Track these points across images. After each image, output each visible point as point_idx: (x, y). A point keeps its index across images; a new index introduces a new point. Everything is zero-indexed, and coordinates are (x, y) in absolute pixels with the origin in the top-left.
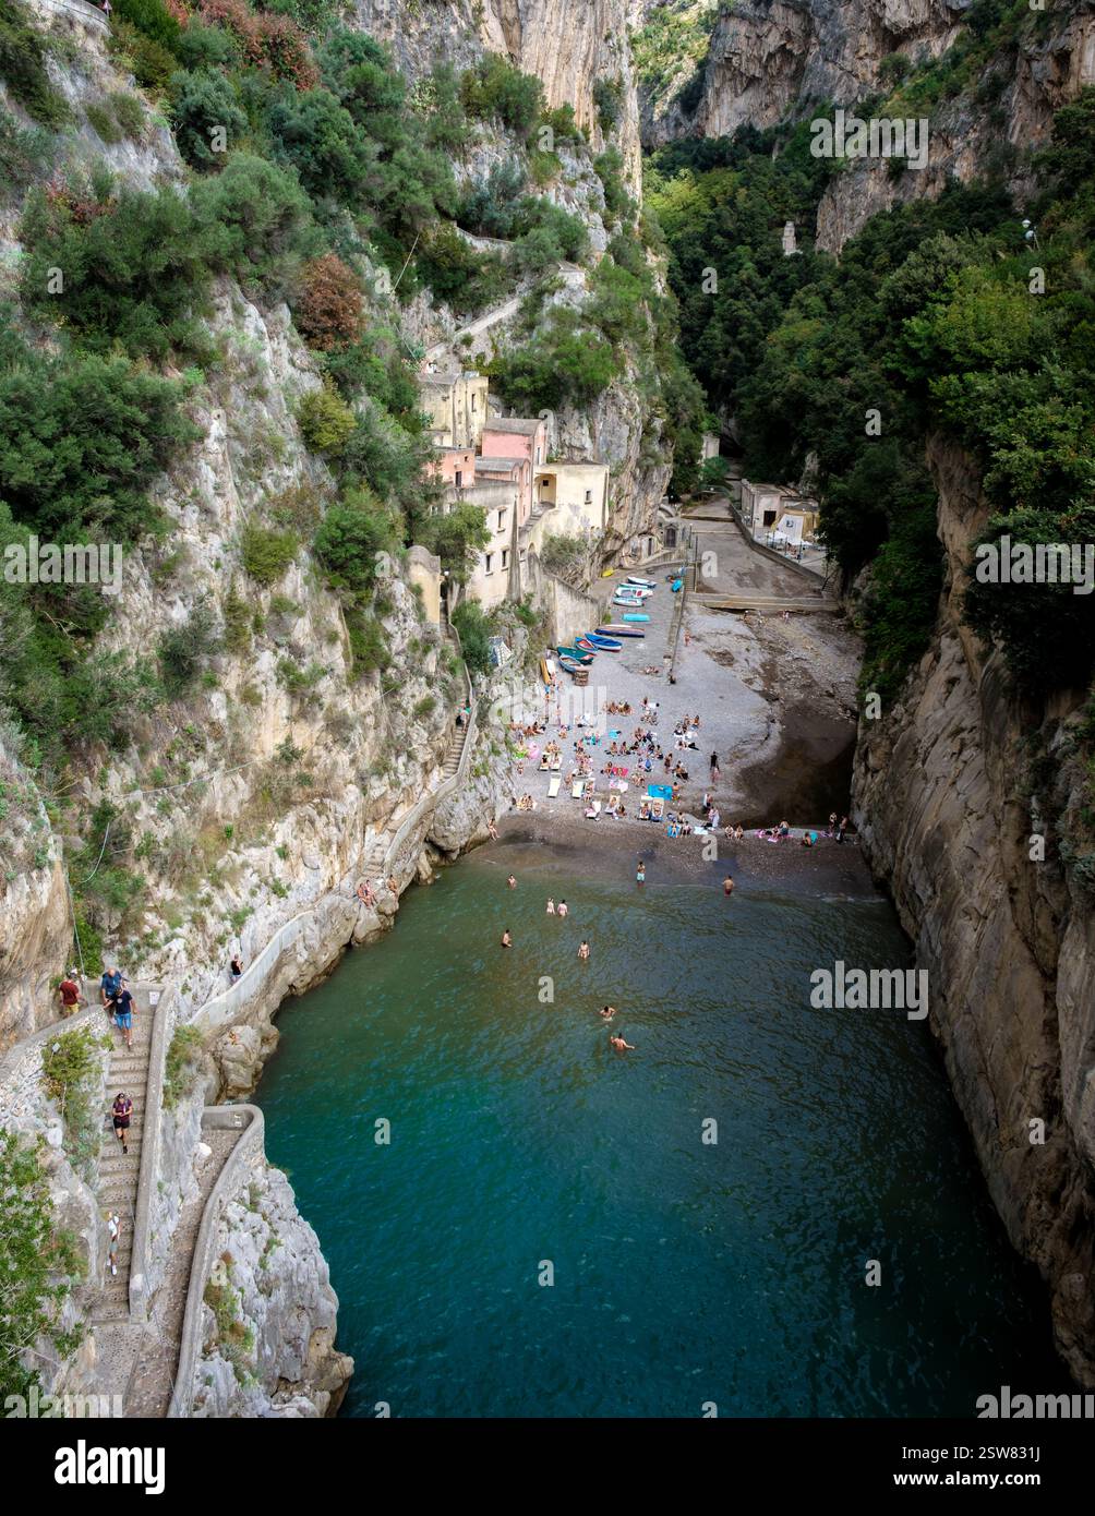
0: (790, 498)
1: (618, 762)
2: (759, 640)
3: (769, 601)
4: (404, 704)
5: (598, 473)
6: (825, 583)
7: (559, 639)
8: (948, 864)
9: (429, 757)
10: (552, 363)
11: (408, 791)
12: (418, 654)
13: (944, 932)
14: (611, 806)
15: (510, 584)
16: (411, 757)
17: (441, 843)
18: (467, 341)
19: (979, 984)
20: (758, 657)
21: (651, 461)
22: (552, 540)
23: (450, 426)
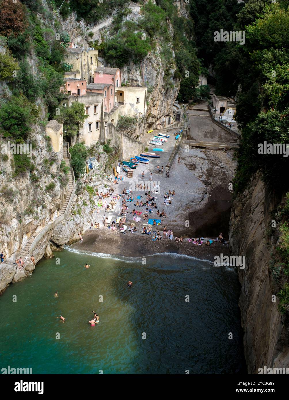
0: (231, 102)
1: (138, 209)
2: (208, 159)
3: (216, 144)
4: (41, 185)
5: (142, 91)
6: (239, 137)
7: (124, 158)
8: (254, 257)
9: (53, 207)
10: (125, 44)
11: (43, 221)
12: (48, 165)
13: (250, 285)
14: (131, 228)
15: (100, 136)
16: (44, 207)
17: (56, 242)
18: (91, 35)
19: (257, 309)
20: (206, 167)
21: (169, 86)
22: (122, 118)
23: (80, 70)
